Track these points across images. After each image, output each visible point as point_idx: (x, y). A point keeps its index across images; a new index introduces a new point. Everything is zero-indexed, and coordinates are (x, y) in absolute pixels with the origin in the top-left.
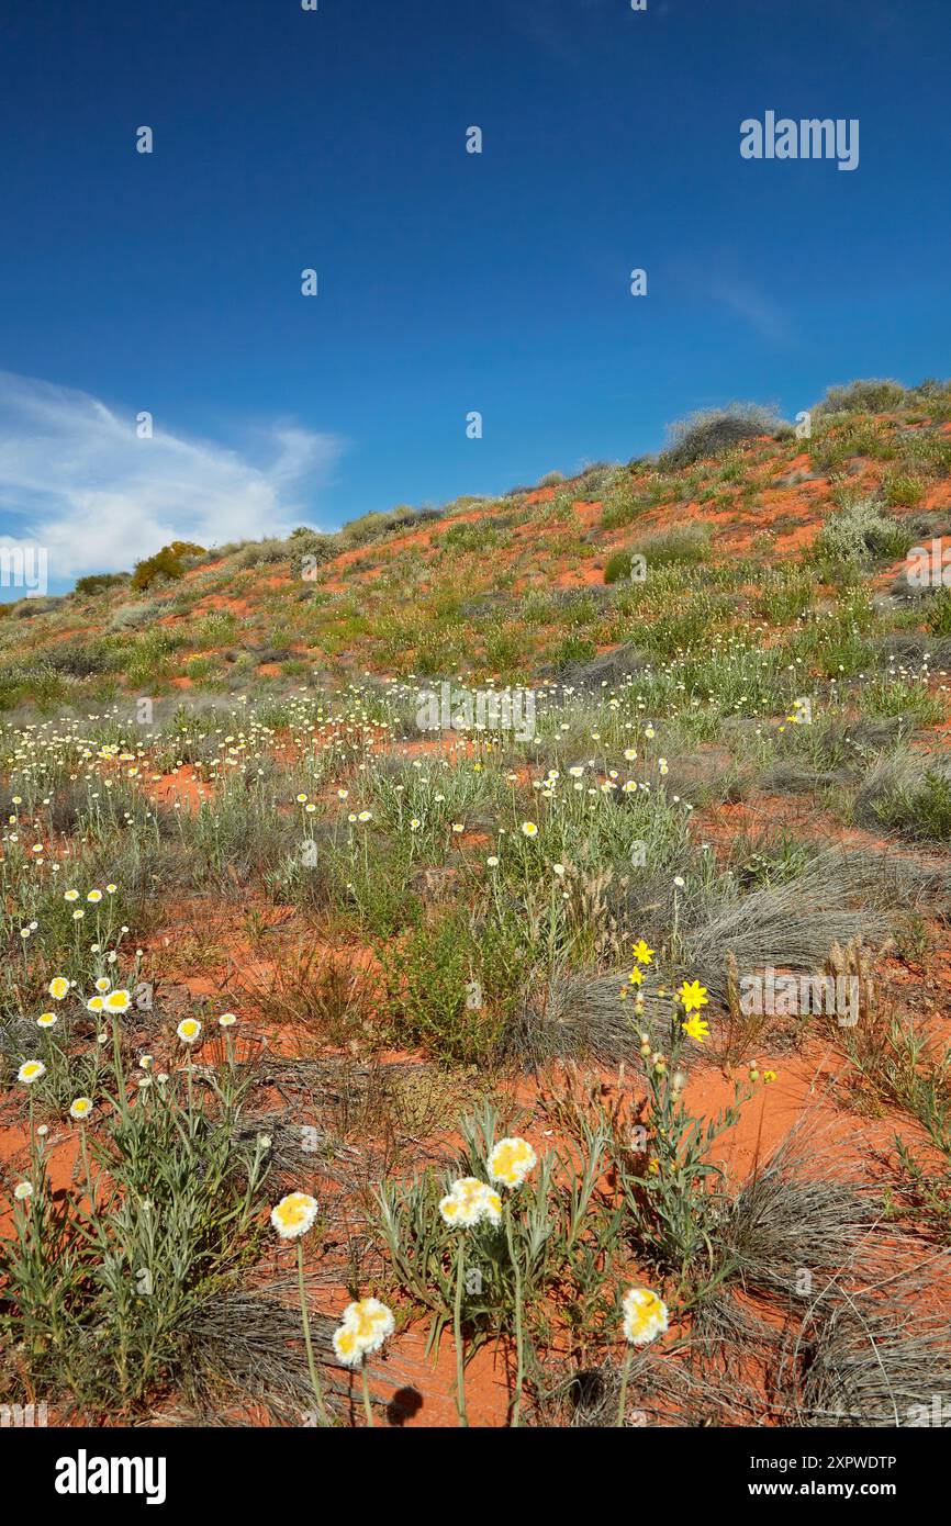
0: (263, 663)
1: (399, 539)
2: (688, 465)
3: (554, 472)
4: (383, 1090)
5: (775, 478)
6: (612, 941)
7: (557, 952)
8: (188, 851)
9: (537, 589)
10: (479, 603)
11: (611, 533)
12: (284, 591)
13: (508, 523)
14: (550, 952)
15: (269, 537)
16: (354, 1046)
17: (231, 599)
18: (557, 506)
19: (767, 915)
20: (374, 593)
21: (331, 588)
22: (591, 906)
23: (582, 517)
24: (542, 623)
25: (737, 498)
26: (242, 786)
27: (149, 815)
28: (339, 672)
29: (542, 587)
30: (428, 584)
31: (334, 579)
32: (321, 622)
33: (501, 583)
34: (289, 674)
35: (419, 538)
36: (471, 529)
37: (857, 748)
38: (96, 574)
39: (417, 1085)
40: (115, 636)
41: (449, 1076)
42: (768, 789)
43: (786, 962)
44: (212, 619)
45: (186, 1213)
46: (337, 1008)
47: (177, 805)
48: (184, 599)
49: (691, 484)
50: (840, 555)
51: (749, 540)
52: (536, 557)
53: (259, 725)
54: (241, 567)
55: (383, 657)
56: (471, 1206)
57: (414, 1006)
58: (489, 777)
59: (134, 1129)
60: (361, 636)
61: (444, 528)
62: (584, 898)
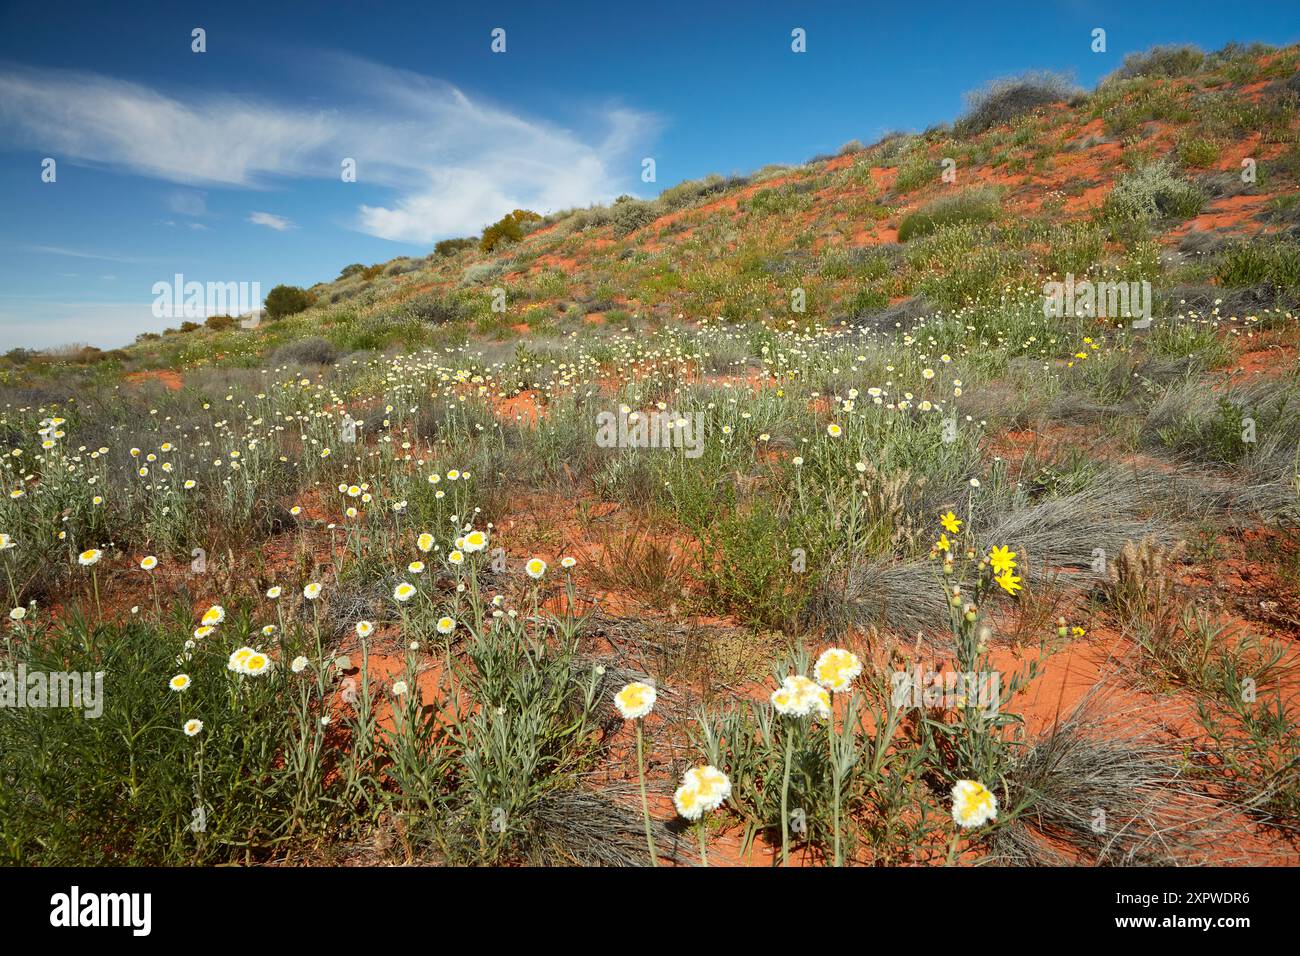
0: (590, 312)
1: (709, 204)
2: (982, 131)
3: (853, 141)
4: (699, 646)
5: (1068, 143)
6: (908, 535)
7: (855, 544)
8: (528, 456)
9: (835, 248)
10: (781, 260)
11: (905, 196)
12: (608, 251)
13: (809, 188)
14: (849, 542)
15: (596, 204)
16: (674, 609)
17: (562, 258)
18: (856, 171)
19: (1057, 520)
20: (686, 252)
21: (649, 248)
22: (888, 504)
23: (878, 181)
24: (838, 277)
25: (1029, 162)
26: (572, 407)
27: (496, 425)
28: (655, 321)
29: (839, 245)
30: (735, 243)
31: (652, 240)
32: (640, 278)
33: (802, 242)
34: (612, 322)
35: (728, 203)
36: (775, 194)
37: (1145, 384)
38: (451, 239)
39: (729, 643)
40: (466, 290)
41: (757, 638)
42: (1054, 418)
43: (1074, 562)
44: (546, 275)
45: (533, 722)
46: (658, 579)
47: (519, 418)
48: (523, 258)
49: (985, 149)
50: (1129, 214)
51: (1039, 201)
52: (835, 219)
53: (587, 357)
54: (571, 231)
55: (693, 307)
56: (802, 698)
57: (728, 576)
58: (790, 403)
59: (489, 653)
60: (674, 289)
61: (750, 193)
62: (882, 496)
